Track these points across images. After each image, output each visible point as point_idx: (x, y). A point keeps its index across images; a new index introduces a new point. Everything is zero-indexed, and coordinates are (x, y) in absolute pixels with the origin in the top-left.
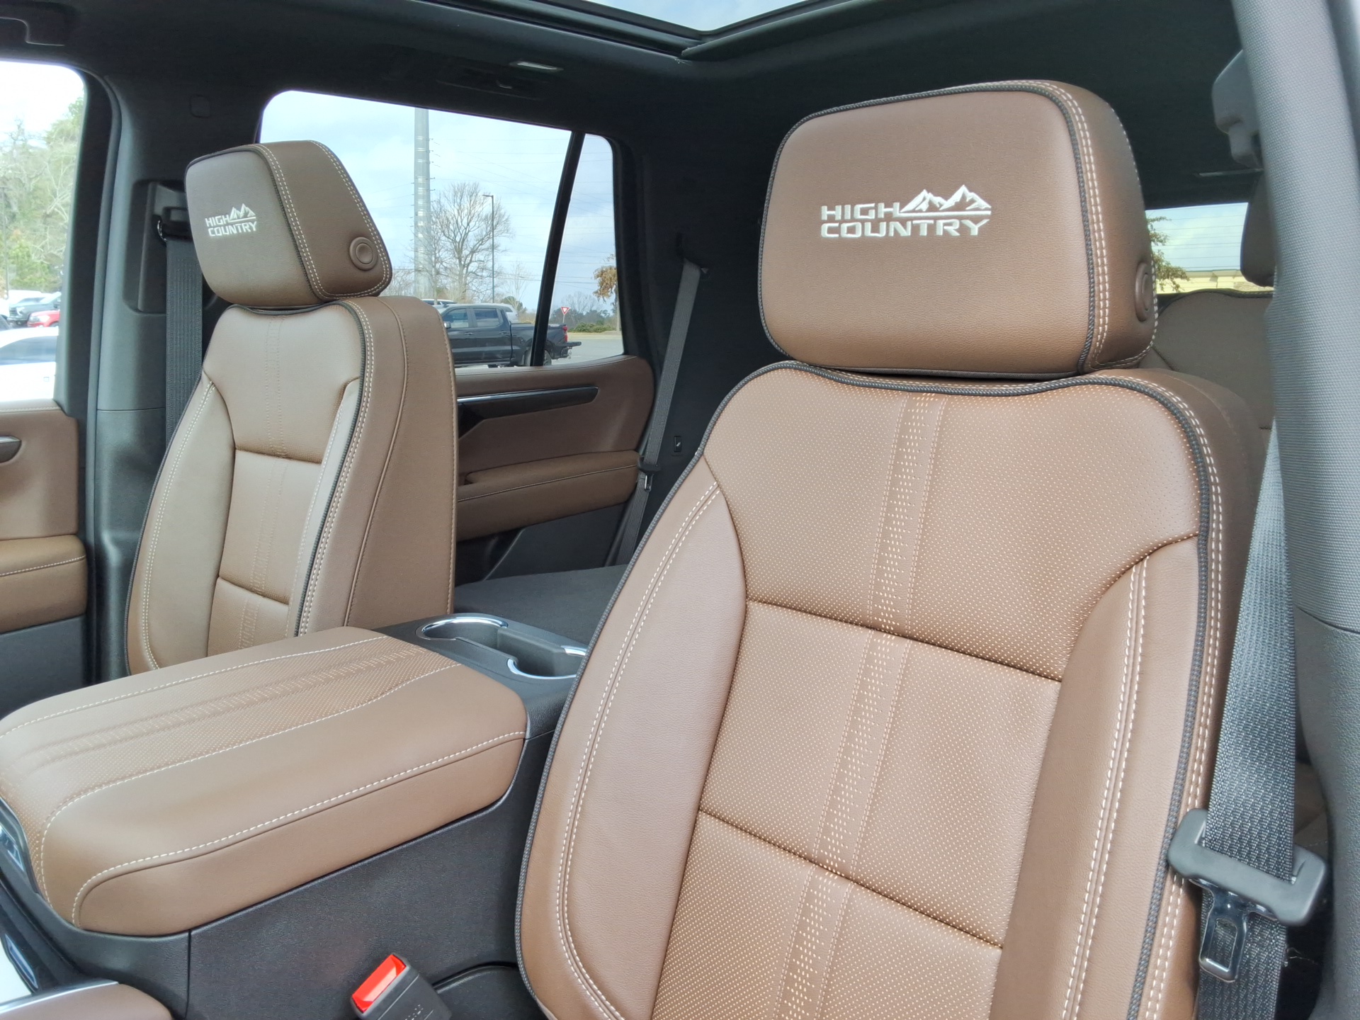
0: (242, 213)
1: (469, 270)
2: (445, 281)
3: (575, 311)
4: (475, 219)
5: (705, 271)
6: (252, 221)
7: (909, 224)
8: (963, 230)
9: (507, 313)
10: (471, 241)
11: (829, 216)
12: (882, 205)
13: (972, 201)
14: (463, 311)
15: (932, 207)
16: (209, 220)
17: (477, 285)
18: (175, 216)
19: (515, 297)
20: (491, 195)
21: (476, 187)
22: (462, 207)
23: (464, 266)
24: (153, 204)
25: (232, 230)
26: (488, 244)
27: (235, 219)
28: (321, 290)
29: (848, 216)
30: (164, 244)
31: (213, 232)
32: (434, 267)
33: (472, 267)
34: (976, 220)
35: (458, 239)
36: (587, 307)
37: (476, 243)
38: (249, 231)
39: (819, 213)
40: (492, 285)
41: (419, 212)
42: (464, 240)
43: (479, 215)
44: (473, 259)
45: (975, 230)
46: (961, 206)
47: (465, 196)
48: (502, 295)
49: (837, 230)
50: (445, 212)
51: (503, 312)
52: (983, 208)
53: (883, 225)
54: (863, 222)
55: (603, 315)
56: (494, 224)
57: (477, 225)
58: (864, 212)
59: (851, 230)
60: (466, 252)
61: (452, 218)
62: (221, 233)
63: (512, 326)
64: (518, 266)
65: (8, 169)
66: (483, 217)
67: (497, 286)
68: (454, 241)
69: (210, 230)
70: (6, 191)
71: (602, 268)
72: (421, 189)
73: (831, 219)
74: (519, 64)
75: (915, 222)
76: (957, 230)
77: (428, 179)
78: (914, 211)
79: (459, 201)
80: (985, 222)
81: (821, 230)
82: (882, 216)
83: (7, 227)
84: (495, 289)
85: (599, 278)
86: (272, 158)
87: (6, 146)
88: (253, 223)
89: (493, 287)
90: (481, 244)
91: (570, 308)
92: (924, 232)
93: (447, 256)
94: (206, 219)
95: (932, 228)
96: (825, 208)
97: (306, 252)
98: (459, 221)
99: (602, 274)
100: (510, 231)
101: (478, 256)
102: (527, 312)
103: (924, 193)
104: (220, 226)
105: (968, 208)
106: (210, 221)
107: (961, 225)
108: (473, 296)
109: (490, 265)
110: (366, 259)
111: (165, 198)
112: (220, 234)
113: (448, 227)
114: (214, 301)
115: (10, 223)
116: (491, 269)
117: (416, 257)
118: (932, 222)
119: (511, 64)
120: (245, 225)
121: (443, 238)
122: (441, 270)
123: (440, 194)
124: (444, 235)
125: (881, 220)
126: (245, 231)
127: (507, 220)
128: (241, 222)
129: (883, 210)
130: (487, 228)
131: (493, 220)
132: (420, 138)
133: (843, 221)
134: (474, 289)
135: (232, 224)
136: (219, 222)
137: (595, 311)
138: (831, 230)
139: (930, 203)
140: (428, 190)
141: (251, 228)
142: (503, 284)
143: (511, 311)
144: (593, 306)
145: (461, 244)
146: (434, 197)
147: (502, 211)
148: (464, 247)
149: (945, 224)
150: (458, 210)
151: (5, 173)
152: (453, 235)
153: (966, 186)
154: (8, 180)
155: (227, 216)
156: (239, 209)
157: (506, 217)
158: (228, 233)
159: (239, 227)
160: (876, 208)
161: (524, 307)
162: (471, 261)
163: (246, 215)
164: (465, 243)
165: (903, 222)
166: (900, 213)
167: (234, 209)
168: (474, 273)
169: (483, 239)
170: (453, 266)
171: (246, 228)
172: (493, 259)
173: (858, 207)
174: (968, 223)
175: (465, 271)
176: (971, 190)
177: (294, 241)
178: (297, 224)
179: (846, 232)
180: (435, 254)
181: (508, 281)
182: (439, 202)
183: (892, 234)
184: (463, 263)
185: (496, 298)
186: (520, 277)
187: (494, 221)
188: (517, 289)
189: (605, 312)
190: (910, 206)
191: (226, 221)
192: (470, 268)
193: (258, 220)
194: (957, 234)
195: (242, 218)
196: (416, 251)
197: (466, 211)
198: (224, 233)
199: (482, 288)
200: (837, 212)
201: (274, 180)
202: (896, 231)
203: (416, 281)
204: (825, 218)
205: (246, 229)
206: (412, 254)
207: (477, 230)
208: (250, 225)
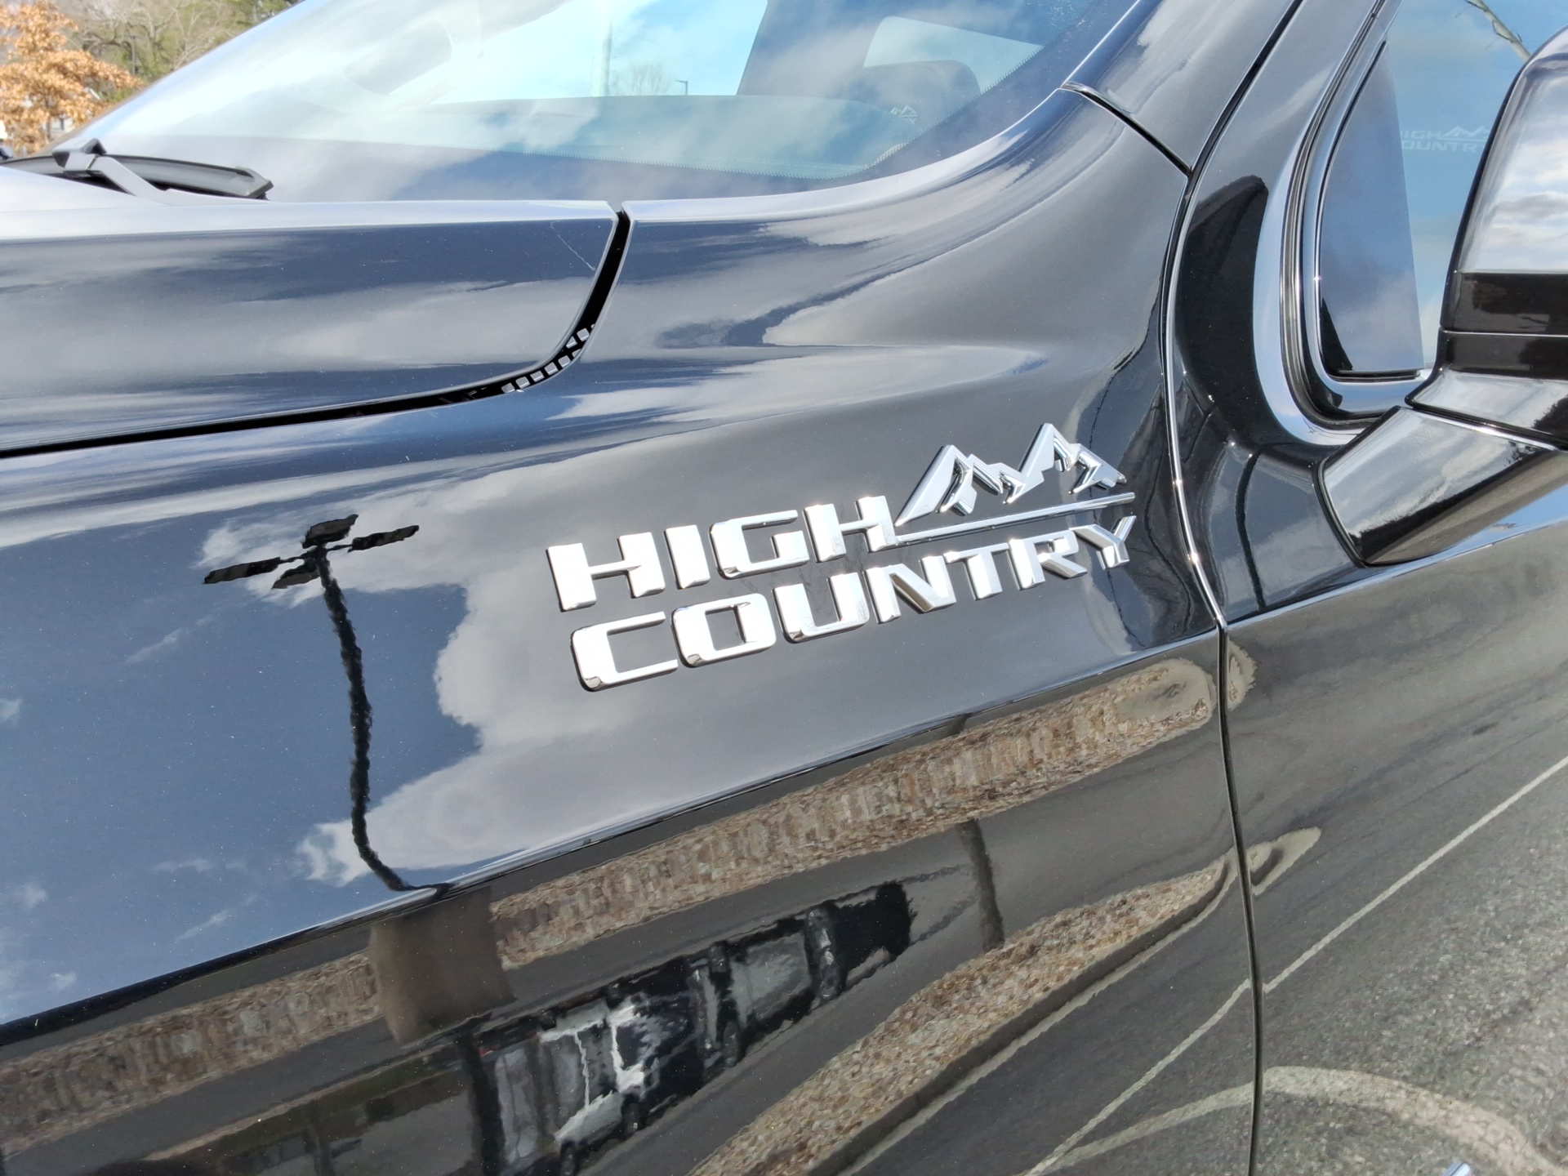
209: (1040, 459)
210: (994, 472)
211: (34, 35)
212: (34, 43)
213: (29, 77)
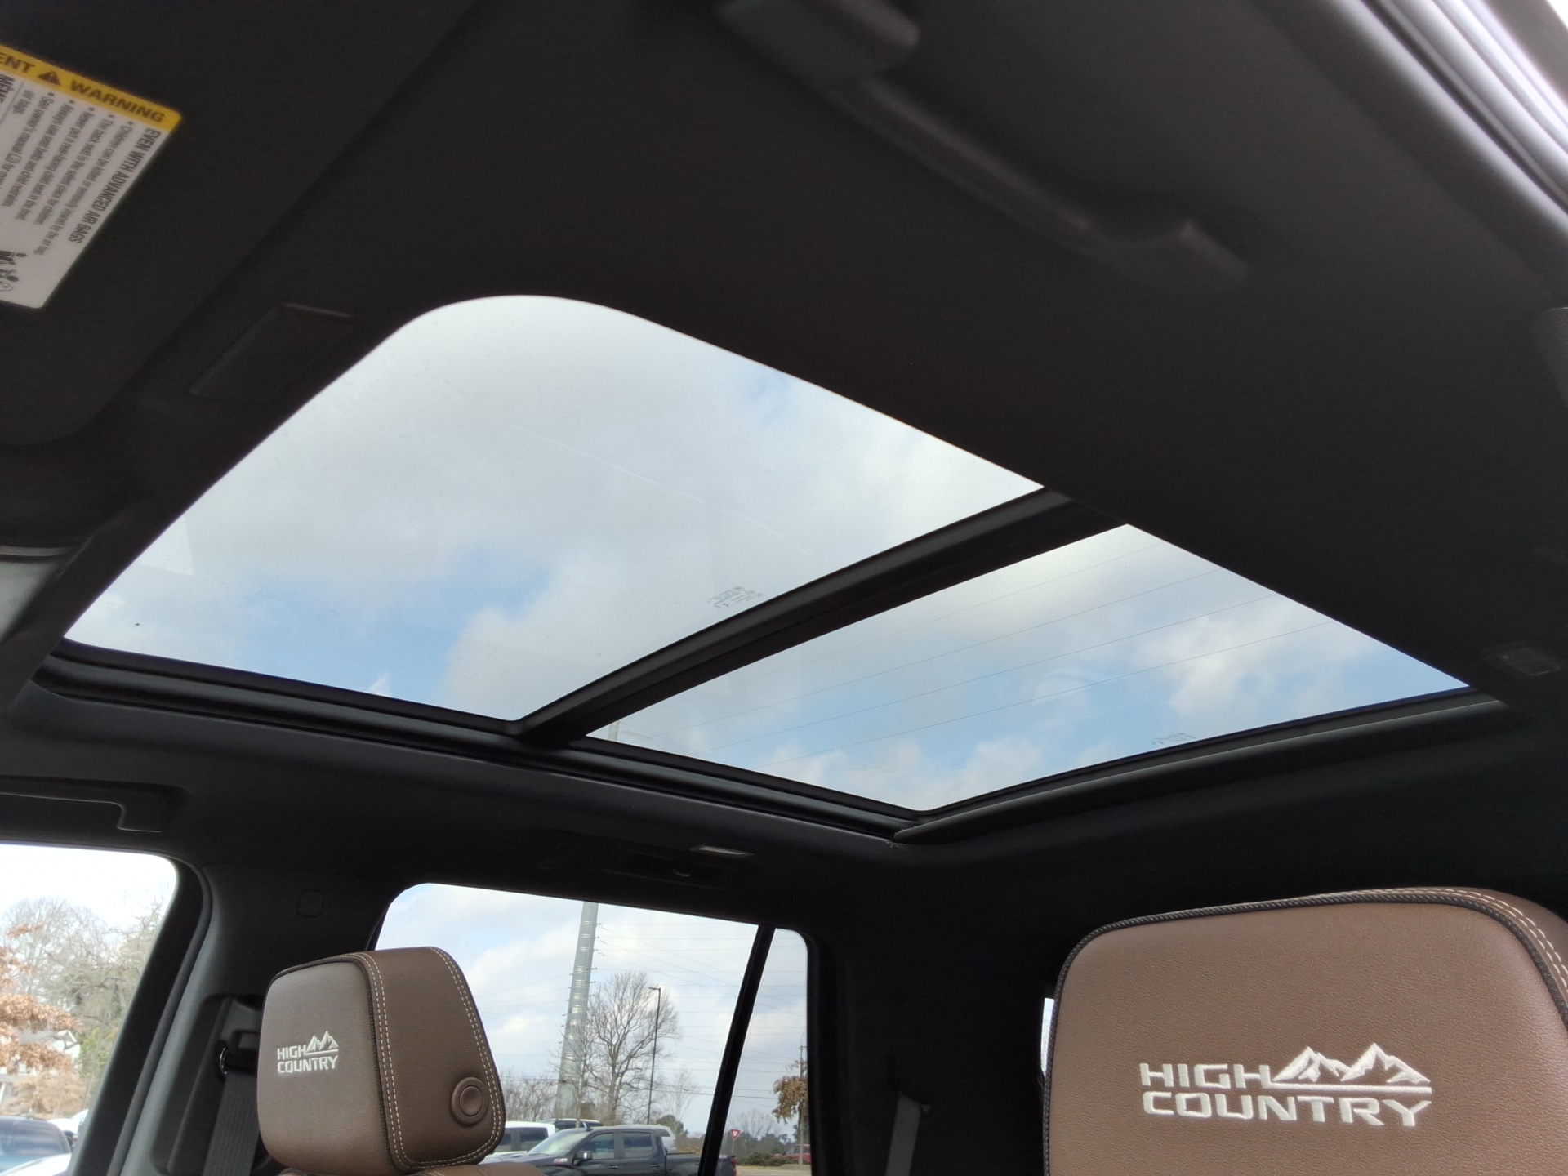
0: (322, 1044)
1: (623, 1081)
2: (592, 1095)
3: (748, 1135)
4: (637, 1016)
5: (926, 1108)
6: (333, 1055)
7: (1291, 1100)
8: (1387, 1114)
9: (664, 1138)
10: (630, 1044)
11: (1153, 1080)
12: (1239, 1069)
13: (1394, 1070)
14: (608, 1137)
15: (1326, 1076)
16: (281, 1051)
17: (630, 1100)
18: (244, 1043)
19: (675, 1116)
20: (658, 987)
21: (642, 977)
22: (624, 1002)
23: (618, 1074)
24: (222, 1025)
25: (306, 1066)
26: (649, 1047)
27: (313, 1051)
28: (402, 1156)
29: (1185, 1082)
30: (222, 1079)
31: (283, 1068)
32: (582, 1076)
33: (628, 1077)
34: (1409, 1100)
35: (614, 1041)
36: (762, 1130)
37: (635, 1045)
38: (327, 1068)
39: (1137, 1076)
40: (648, 1100)
41: (574, 1009)
42: (621, 1042)
43: (642, 1011)
44: (629, 1067)
45: (1409, 1117)
46: (1377, 1075)
47: (629, 989)
48: (660, 1113)
49: (1170, 1104)
50: (604, 1009)
51: (658, 1136)
52: (1417, 1081)
53: (1247, 1101)
54: (1212, 1093)
55: (782, 1141)
56: (659, 1022)
57: (639, 1024)
58: (1212, 1076)
59: (1194, 1105)
60: (622, 1057)
61: (611, 1015)
62: (292, 1068)
63: (669, 1157)
64: (682, 1075)
65: (129, 958)
66: (647, 1014)
67: (654, 1102)
68: (610, 1044)
69: (279, 1064)
70: (118, 982)
71: (784, 1078)
72: (579, 981)
73: (1158, 1085)
74: (702, 849)
75: (1301, 1098)
76: (1379, 1116)
77: (589, 969)
78: (1295, 1080)
79: (621, 994)
80: (1424, 1104)
81: (1142, 1101)
82: (1244, 1086)
83: (107, 1024)
84: (652, 1105)
85: (779, 1092)
86: (375, 970)
87: (133, 932)
88: (333, 1058)
89: (650, 1103)
90: (641, 1048)
91: (742, 1131)
92: (1320, 1116)
93: (598, 1063)
94: (278, 1050)
95: (1332, 1111)
96: (1144, 1068)
97: (393, 1101)
98: (619, 1017)
99: (783, 1086)
100: (677, 1030)
101: (637, 1062)
102: (689, 1136)
103: (1308, 1053)
104: (293, 1059)
105: (1389, 1081)
106: (283, 1053)
107: (1383, 1106)
108: (624, 1114)
109: (648, 1073)
110: (472, 1108)
111: (239, 1017)
112: (291, 1071)
113: (604, 1025)
114: (267, 1161)
115: (112, 1019)
116: (650, 1079)
117: (563, 1064)
118: (1331, 1100)
119: (692, 849)
120: (323, 1060)
121: (598, 1040)
122: (590, 1081)
123: (600, 987)
124: (600, 1036)
125: (1242, 1092)
126: (321, 1068)
127: (674, 1017)
128: (319, 1056)
129: (1242, 1076)
130: (650, 1028)
131: (657, 1018)
132: (587, 923)
133: (1178, 1089)
134: (626, 1104)
135: (307, 1058)
136: (293, 1054)
137: (772, 1135)
138: (1159, 1103)
139: (1322, 1068)
140: (588, 982)
141: (329, 1064)
142: (661, 1098)
143: (668, 1135)
144: (769, 1129)
145: (617, 1047)
146: (593, 990)
147: (670, 1006)
148: (621, 1051)
149: (1355, 1105)
150: (619, 1006)
151: (124, 961)
152: (609, 1036)
153: (1379, 1044)
154: (124, 970)
155: (304, 1046)
156: (320, 1038)
157: (673, 1014)
158: (300, 1070)
159: (315, 1063)
160: (1230, 1072)
161: (685, 1129)
162: (627, 1069)
163: (326, 1047)
164: (622, 1046)
165: (1281, 1096)
166: (1272, 1081)
167: (314, 1038)
168: (629, 1084)
169: (643, 1041)
170: (605, 1074)
171: (323, 1064)
172: (653, 1066)
173: (1201, 1069)
174: (1395, 1105)
175: (617, 1082)
176: (1389, 1050)
177: (380, 1084)
178: (388, 1060)
179: (1185, 1107)
180: (585, 1061)
181: (669, 1095)
182: (598, 996)
183: (1264, 1116)
184: (617, 1071)
185: (652, 1117)
186: (684, 1089)
187: (659, 1019)
188: (679, 1105)
189: (784, 1136)
190: (1289, 1072)
191: (302, 1053)
192: (624, 1077)
193: (339, 1053)
194: (1379, 1123)
195: (323, 1050)
196: (563, 1058)
197: (627, 1007)
198: (296, 1070)
199: (636, 1104)
200: (1167, 1074)
201: (370, 1001)
202: (1270, 1111)
203: (559, 1095)
204: (1147, 1082)
205: (323, 1067)
206: (558, 1061)
207: (638, 1029)
208: (329, 1061)
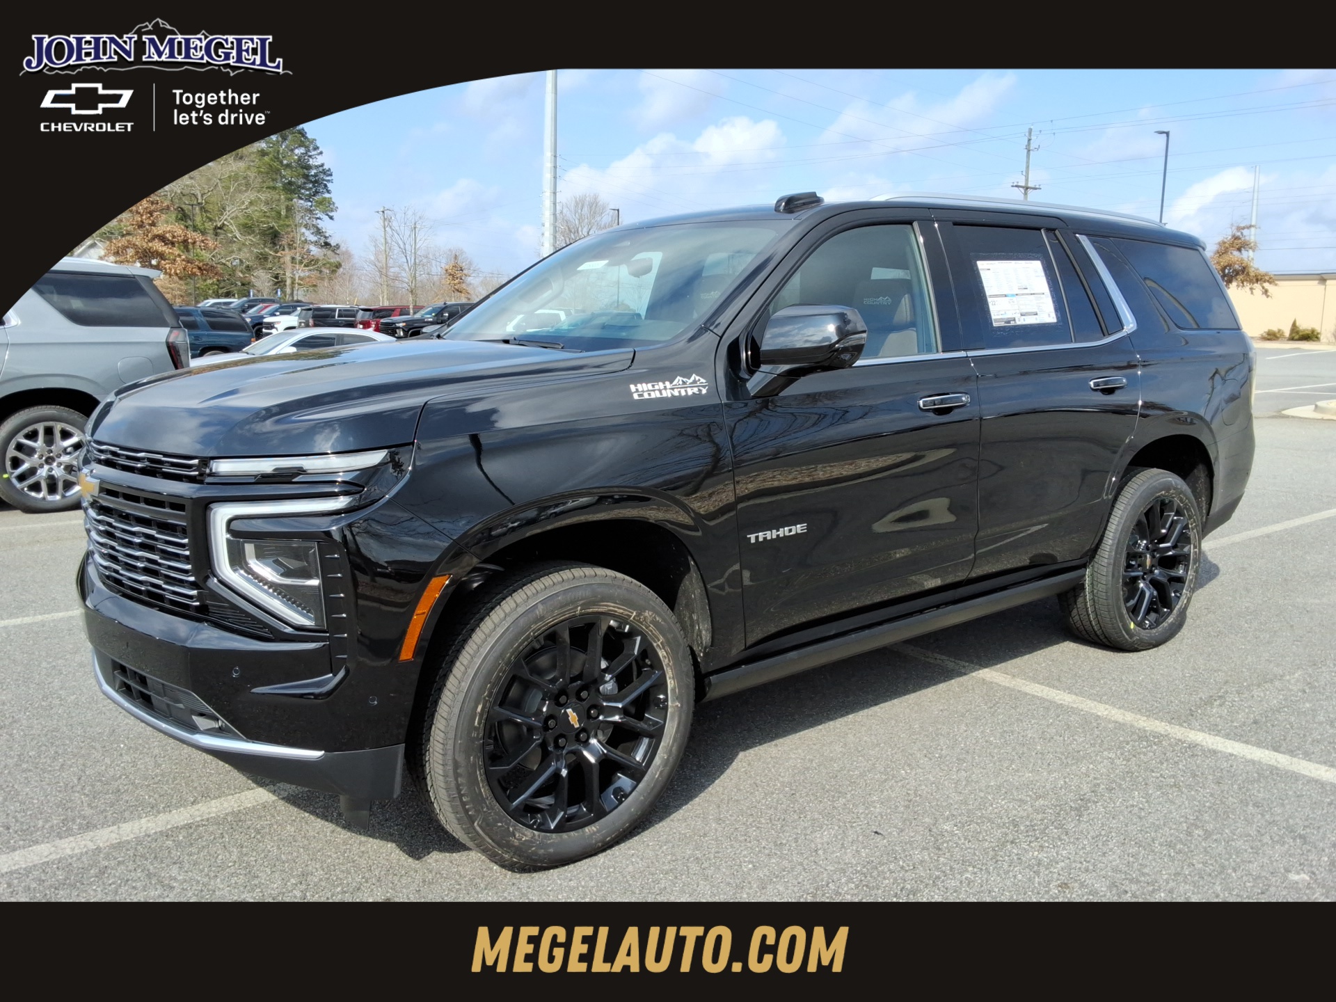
22: (583, 216)
43: (598, 224)
47: (586, 207)
61: (573, 227)
72: (548, 202)
77: (554, 192)
79: (580, 211)
98: (580, 229)
132: (549, 154)
140: (555, 203)
146: (558, 208)
150: (579, 220)
197: (586, 221)
209: (692, 378)
210: (685, 380)
211: (142, 215)
212: (142, 221)
213: (139, 246)
